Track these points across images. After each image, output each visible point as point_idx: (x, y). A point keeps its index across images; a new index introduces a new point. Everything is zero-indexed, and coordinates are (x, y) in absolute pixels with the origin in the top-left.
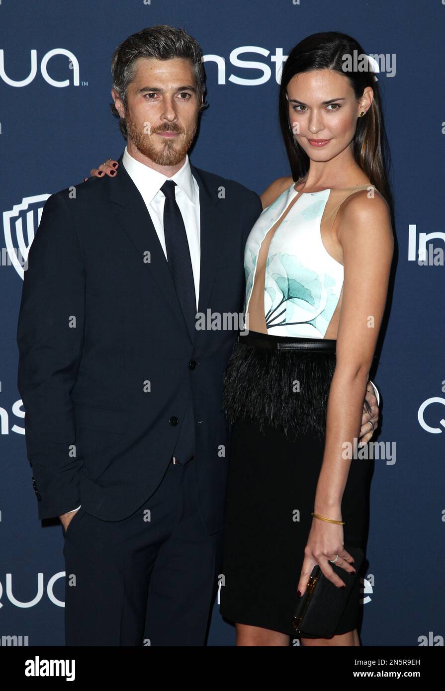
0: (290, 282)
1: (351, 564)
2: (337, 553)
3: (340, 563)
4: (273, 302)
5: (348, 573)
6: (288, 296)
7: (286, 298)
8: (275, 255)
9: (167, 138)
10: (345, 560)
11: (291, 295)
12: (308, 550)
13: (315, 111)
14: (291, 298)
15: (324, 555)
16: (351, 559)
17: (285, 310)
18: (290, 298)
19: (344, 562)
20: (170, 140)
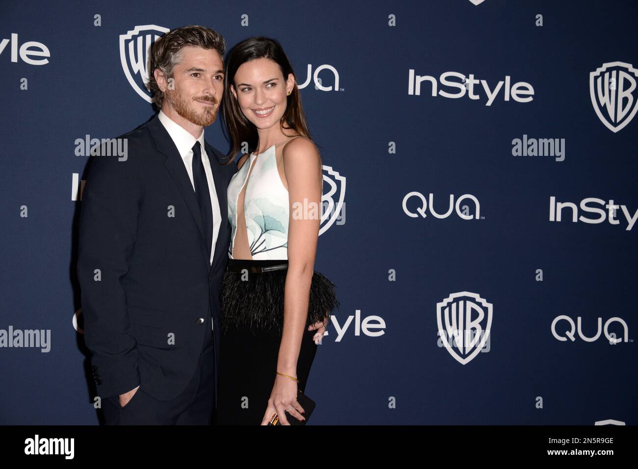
0: (265, 218)
1: (302, 414)
2: (292, 404)
3: (294, 413)
4: (254, 235)
5: (299, 421)
6: (265, 230)
7: (264, 231)
8: (250, 201)
9: (207, 105)
10: (297, 410)
11: (267, 229)
12: (270, 401)
13: (259, 89)
14: (268, 230)
15: (282, 404)
16: (302, 410)
17: (265, 240)
18: (266, 231)
19: (297, 412)
20: (209, 108)
